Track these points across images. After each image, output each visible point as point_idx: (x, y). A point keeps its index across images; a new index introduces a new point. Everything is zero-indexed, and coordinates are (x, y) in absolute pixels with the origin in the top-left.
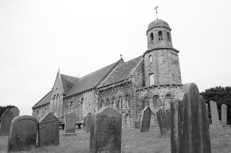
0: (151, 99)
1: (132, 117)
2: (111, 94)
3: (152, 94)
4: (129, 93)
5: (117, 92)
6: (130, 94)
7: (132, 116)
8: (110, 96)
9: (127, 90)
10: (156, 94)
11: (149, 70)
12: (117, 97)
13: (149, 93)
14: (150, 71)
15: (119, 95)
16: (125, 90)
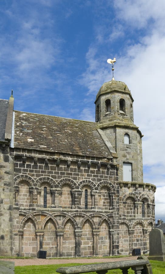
0: (139, 203)
1: (116, 227)
2: (58, 173)
3: (141, 195)
4: (110, 184)
5: (78, 175)
6: (113, 187)
7: (116, 224)
8: (55, 177)
9: (107, 177)
10: (146, 196)
11: (124, 156)
12: (79, 185)
13: (136, 193)
14: (126, 158)
15: (84, 182)
16: (102, 177)
